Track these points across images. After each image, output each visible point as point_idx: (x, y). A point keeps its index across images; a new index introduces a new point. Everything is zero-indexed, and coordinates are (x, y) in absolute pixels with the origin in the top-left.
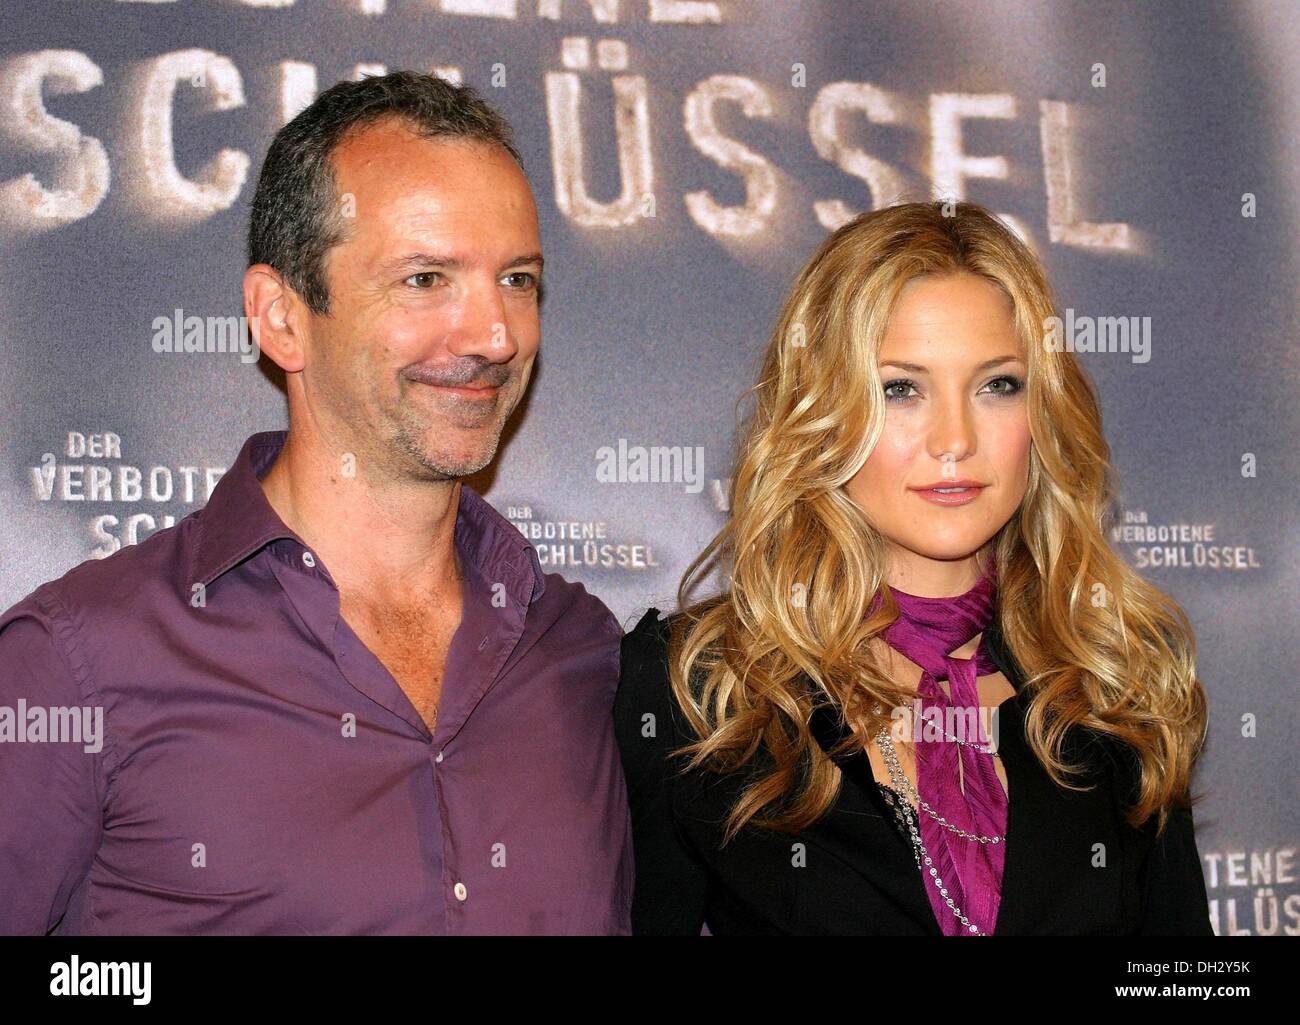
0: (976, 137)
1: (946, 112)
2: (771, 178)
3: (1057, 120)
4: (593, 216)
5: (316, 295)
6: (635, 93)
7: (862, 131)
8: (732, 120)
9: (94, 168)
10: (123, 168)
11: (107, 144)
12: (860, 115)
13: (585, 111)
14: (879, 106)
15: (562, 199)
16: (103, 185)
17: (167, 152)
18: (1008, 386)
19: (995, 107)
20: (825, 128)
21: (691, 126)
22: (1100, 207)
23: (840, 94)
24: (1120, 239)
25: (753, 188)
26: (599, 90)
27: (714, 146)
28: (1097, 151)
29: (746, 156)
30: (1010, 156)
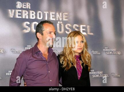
0: (83, 28)
1: (81, 26)
2: (71, 30)
3: (88, 27)
4: (60, 32)
5: (42, 34)
6: (62, 25)
7: (76, 27)
8: (68, 26)
9: (29, 29)
10: (31, 29)
11: (30, 28)
12: (76, 26)
13: (59, 26)
14: (77, 26)
15: (58, 31)
16: (30, 30)
17: (34, 28)
18: (83, 42)
19: (84, 26)
20: (74, 27)
21: (66, 27)
22: (91, 32)
23: (75, 25)
24: (92, 34)
25: (70, 31)
26: (60, 25)
27: (67, 28)
28: (91, 28)
29: (69, 29)
30: (85, 29)
